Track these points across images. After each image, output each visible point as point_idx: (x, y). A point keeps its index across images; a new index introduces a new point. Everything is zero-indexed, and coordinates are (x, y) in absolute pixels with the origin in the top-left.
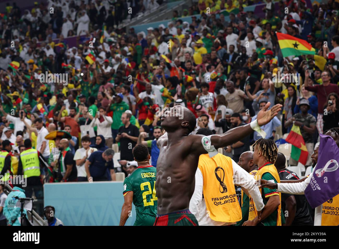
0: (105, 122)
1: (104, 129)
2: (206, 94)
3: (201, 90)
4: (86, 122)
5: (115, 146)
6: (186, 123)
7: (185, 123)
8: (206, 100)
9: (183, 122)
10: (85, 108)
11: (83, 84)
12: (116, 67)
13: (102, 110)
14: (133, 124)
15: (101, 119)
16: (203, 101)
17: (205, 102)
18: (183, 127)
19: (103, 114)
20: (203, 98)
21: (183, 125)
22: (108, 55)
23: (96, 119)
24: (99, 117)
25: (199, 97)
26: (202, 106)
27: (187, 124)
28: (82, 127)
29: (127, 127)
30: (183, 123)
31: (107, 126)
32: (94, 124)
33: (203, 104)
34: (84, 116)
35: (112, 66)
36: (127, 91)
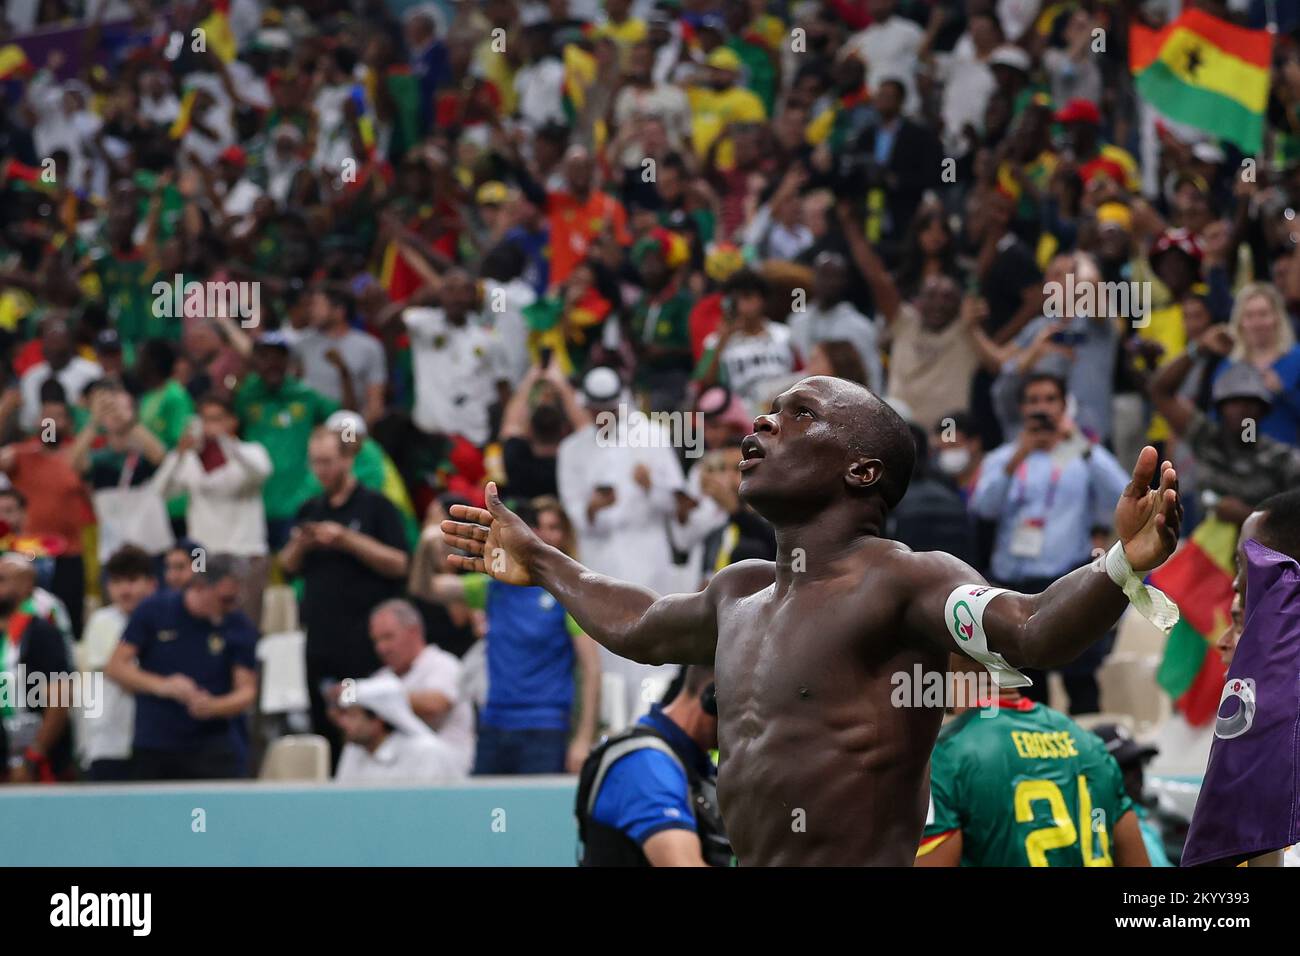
0: (231, 474)
1: (227, 508)
2: (753, 328)
3: (734, 306)
4: (127, 473)
5: (281, 601)
6: (869, 465)
7: (859, 471)
8: (757, 361)
9: (855, 466)
10: (122, 401)
11: (111, 276)
12: (279, 187)
13: (213, 410)
14: (370, 485)
15: (211, 457)
16: (741, 366)
17: (752, 372)
18: (857, 492)
19: (220, 430)
20: (741, 350)
21: (852, 479)
22: (248, 122)
23: (181, 459)
24: (199, 445)
25: (722, 345)
26: (728, 392)
27: (871, 471)
28: (105, 501)
29: (338, 500)
30: (854, 471)
31: (243, 493)
32: (170, 483)
33: (737, 381)
34: (115, 443)
35: (262, 179)
36: (339, 313)
